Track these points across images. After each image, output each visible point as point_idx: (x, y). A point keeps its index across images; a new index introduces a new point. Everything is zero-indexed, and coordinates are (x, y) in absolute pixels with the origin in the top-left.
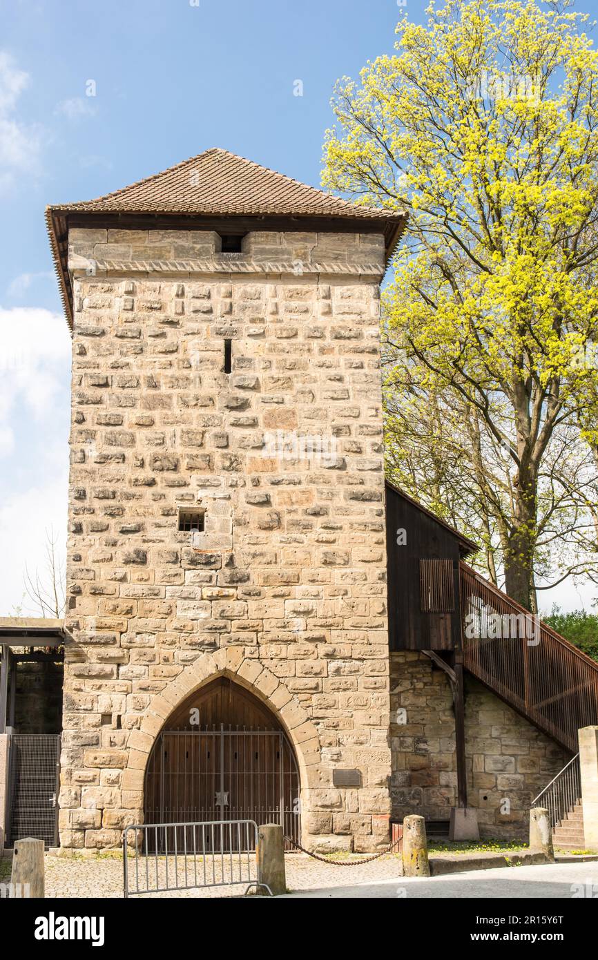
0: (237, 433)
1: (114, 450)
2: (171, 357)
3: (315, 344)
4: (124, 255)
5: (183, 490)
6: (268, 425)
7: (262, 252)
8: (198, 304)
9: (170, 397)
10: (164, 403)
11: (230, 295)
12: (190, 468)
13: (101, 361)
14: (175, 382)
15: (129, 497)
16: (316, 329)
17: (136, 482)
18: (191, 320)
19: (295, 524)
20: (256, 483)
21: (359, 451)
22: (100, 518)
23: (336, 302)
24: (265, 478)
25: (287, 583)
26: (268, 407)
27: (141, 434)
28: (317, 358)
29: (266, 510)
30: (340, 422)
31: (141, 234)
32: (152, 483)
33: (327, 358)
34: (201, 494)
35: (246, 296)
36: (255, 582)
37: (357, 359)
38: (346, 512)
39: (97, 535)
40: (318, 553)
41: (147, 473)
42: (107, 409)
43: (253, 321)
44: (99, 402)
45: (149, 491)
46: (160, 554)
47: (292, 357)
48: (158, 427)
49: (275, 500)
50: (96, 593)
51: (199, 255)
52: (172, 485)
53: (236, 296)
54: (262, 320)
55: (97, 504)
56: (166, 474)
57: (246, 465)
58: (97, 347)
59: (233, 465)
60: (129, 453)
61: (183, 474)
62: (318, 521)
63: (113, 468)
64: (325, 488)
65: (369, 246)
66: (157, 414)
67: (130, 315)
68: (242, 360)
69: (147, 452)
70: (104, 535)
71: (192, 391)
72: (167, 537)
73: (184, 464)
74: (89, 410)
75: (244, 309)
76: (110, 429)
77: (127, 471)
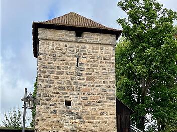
0: (80, 82)
1: (49, 85)
2: (64, 62)
3: (99, 61)
4: (52, 36)
5: (66, 96)
6: (87, 80)
7: (86, 37)
8: (70, 49)
9: (63, 72)
10: (62, 73)
11: (78, 47)
12: (68, 90)
13: (45, 62)
14: (64, 68)
15: (52, 97)
16: (100, 57)
17: (54, 93)
18: (69, 53)
19: (94, 105)
20: (84, 94)
21: (110, 88)
22: (45, 102)
23: (104, 51)
24: (87, 93)
25: (92, 120)
26: (88, 76)
27: (56, 81)
28: (99, 64)
29: (87, 101)
30: (105, 80)
31: (57, 31)
32: (58, 93)
33: (102, 65)
34: (70, 97)
35: (82, 48)
36: (84, 119)
37: (109, 65)
38: (106, 102)
39: (44, 106)
40: (99, 112)
41: (57, 91)
42: (47, 74)
43: (84, 54)
44: (45, 72)
45: (57, 95)
46: (60, 111)
47: (93, 64)
48: (60, 79)
49: (89, 99)
50: (43, 121)
51: (71, 37)
52: (63, 94)
53: (80, 48)
54: (86, 54)
55: (44, 98)
56: (62, 91)
57: (82, 90)
58: (45, 58)
59: (79, 89)
60: (52, 85)
61: (66, 91)
62: (99, 104)
63: (48, 89)
64: (101, 96)
65: (112, 38)
66: (60, 76)
67: (53, 51)
68: (81, 64)
69: (57, 86)
70: (46, 106)
71: (69, 71)
72: (62, 107)
73: (66, 89)
74: (42, 74)
75: (81, 51)
76: (48, 79)
77: (52, 90)
